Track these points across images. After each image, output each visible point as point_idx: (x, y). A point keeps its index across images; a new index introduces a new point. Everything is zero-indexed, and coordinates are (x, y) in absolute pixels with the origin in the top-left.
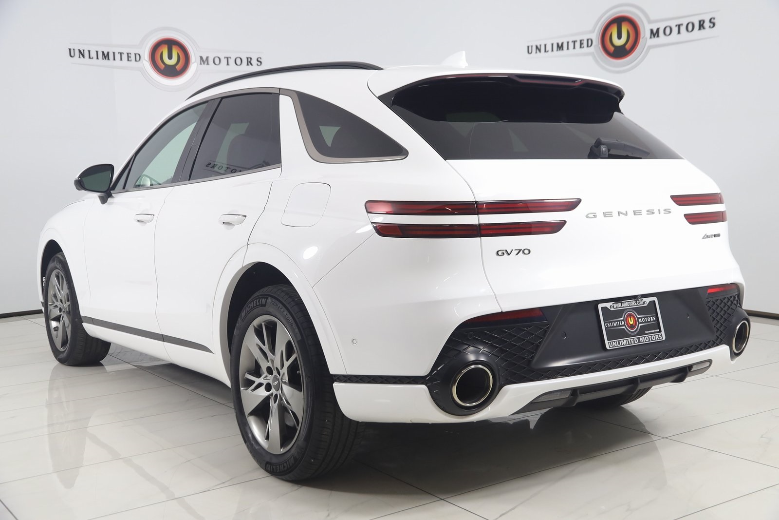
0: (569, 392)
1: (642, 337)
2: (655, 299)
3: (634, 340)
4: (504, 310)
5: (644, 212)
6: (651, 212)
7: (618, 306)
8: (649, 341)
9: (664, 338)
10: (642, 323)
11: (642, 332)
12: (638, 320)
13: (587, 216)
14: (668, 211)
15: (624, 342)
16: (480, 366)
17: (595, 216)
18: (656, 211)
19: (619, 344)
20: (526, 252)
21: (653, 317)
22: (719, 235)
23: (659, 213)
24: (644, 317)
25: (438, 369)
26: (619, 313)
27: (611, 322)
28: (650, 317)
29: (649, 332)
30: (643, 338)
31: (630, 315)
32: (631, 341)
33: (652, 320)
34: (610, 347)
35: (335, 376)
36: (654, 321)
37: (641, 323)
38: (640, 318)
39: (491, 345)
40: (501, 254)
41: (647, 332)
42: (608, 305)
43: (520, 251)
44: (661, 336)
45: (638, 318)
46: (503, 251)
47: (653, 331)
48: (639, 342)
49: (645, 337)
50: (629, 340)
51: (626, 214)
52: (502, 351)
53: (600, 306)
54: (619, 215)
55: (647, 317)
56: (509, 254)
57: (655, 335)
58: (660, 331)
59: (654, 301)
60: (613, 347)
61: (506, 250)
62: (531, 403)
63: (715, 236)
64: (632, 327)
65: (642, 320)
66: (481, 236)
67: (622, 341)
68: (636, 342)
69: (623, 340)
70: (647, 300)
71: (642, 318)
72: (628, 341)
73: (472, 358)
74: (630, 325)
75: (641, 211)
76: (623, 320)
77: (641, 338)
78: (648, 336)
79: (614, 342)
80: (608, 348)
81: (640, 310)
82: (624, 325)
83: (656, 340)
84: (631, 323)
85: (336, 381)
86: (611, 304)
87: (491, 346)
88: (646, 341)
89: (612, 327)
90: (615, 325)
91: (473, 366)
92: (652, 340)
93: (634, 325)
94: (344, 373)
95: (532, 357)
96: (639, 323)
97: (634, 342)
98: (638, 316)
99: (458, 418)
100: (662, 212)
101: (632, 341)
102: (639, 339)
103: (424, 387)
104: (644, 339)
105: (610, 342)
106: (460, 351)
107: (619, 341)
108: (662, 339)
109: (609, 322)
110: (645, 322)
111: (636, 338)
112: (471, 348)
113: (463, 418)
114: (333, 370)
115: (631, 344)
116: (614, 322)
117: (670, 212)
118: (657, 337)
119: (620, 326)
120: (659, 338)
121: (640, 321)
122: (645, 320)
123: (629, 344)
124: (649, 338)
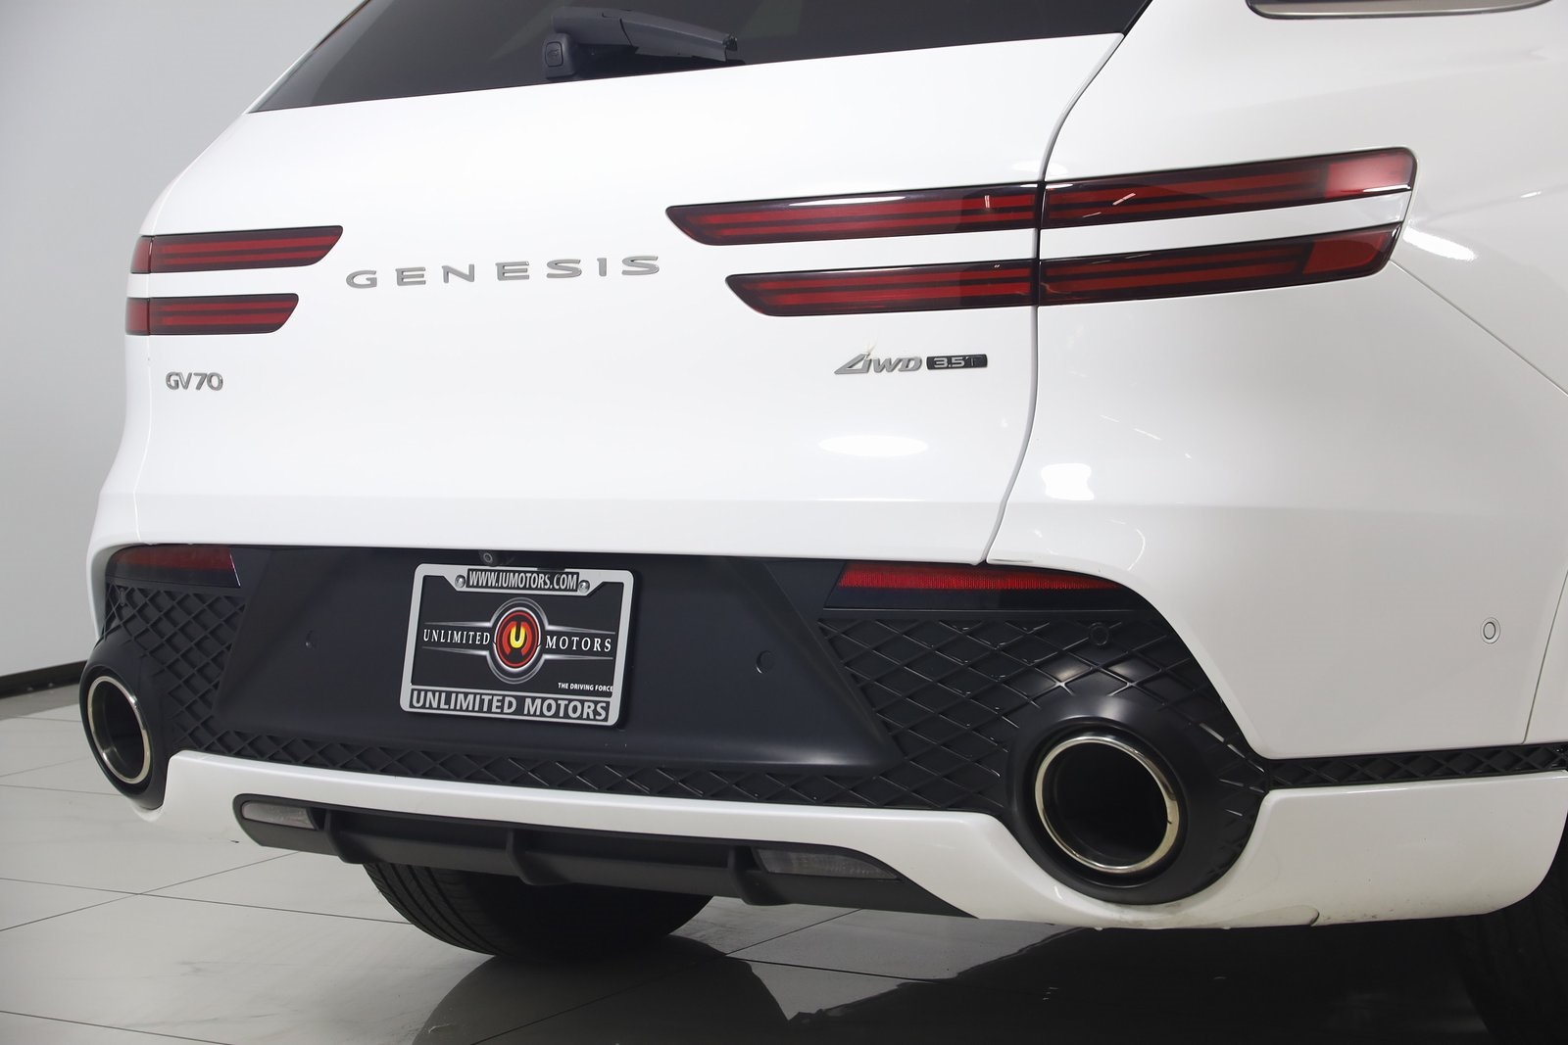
1: (534, 699)
2: (626, 576)
3: (503, 701)
7: (485, 579)
8: (556, 715)
9: (614, 717)
10: (557, 651)
11: (547, 680)
12: (544, 642)
15: (466, 702)
19: (448, 702)
21: (603, 638)
24: (571, 635)
26: (483, 605)
27: (447, 628)
28: (592, 637)
29: (573, 687)
30: (538, 702)
31: (520, 618)
32: (490, 702)
33: (597, 647)
37: (550, 651)
38: (552, 634)
41: (565, 686)
42: (450, 571)
44: (606, 709)
45: (545, 633)
48: (519, 710)
49: (544, 700)
50: (487, 698)
53: (424, 570)
55: (582, 636)
57: (582, 702)
58: (610, 693)
59: (621, 586)
64: (515, 657)
65: (558, 642)
67: (461, 696)
69: (466, 695)
70: (596, 578)
72: (482, 701)
74: (508, 650)
77: (528, 701)
79: (433, 692)
84: (516, 644)
86: (463, 569)
89: (446, 644)
90: (458, 637)
92: (566, 715)
93: (524, 652)
96: (546, 651)
97: (501, 707)
101: (495, 704)
102: (521, 701)
104: (538, 706)
105: (418, 691)
107: (449, 695)
108: (606, 719)
109: (440, 628)
110: (569, 651)
112: (120, 631)
115: (489, 710)
118: (588, 710)
119: (473, 646)
120: (596, 712)
121: (551, 643)
122: (571, 643)
123: (481, 710)
124: (558, 707)
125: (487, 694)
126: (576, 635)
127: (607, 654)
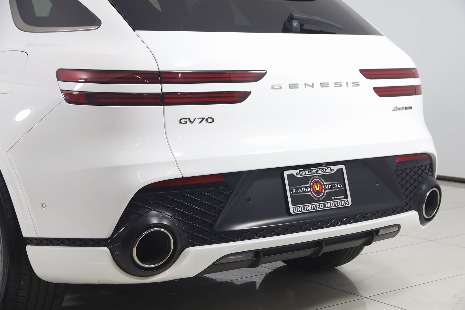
0: (252, 254)
1: (328, 203)
2: (343, 167)
3: (319, 205)
4: (185, 176)
5: (331, 85)
6: (338, 85)
7: (304, 173)
8: (335, 206)
9: (350, 204)
10: (329, 189)
11: (328, 197)
12: (325, 187)
13: (272, 87)
14: (356, 84)
15: (309, 207)
16: (162, 230)
17: (281, 88)
18: (344, 84)
19: (304, 209)
20: (210, 120)
21: (340, 184)
22: (411, 108)
23: (347, 86)
24: (331, 184)
25: (119, 232)
26: (305, 180)
27: (297, 188)
28: (337, 184)
29: (336, 198)
30: (329, 203)
31: (317, 182)
32: (316, 206)
33: (339, 186)
34: (294, 212)
35: (28, 238)
36: (340, 188)
37: (327, 189)
38: (326, 185)
39: (173, 209)
40: (184, 122)
41: (333, 198)
42: (294, 172)
43: (203, 119)
44: (348, 201)
45: (325, 185)
46: (186, 119)
47: (339, 197)
48: (325, 207)
49: (330, 203)
50: (315, 205)
51: (313, 86)
52: (183, 215)
53: (286, 173)
54: (305, 87)
55: (334, 184)
56: (192, 122)
57: (341, 201)
58: (347, 197)
59: (342, 169)
60: (297, 212)
61: (189, 119)
62: (214, 264)
63: (406, 108)
64: (318, 193)
65: (329, 187)
66: (163, 104)
67: (307, 206)
68: (321, 208)
70: (335, 168)
71: (328, 185)
72: (313, 207)
73: (155, 221)
74: (316, 191)
75: (328, 83)
76: (310, 187)
77: (326, 204)
78: (334, 202)
79: (299, 207)
80: (292, 212)
81: (327, 178)
82: (310, 191)
83: (342, 205)
84: (318, 189)
85: (29, 244)
86: (298, 171)
87: (173, 211)
88: (331, 207)
89: (298, 193)
90: (301, 190)
91: (155, 229)
92: (338, 206)
93: (320, 191)
94: (35, 236)
95: (215, 221)
96: (326, 190)
97: (320, 207)
98: (325, 183)
99: (140, 279)
100: (350, 84)
101: (317, 206)
102: (324, 204)
103: (106, 249)
104: (329, 205)
105: (295, 207)
106: (141, 215)
107: (303, 207)
108: (348, 204)
109: (295, 188)
110: (332, 189)
111: (321, 204)
112: (154, 212)
113: (144, 279)
114: (26, 233)
115: (316, 209)
116: (300, 188)
117: (358, 85)
118: (343, 203)
119: (306, 192)
120: (345, 203)
121: (327, 187)
122: (332, 186)
123: (314, 209)
124: (335, 203)
125: (314, 204)
126: (333, 184)
127: (342, 188)
